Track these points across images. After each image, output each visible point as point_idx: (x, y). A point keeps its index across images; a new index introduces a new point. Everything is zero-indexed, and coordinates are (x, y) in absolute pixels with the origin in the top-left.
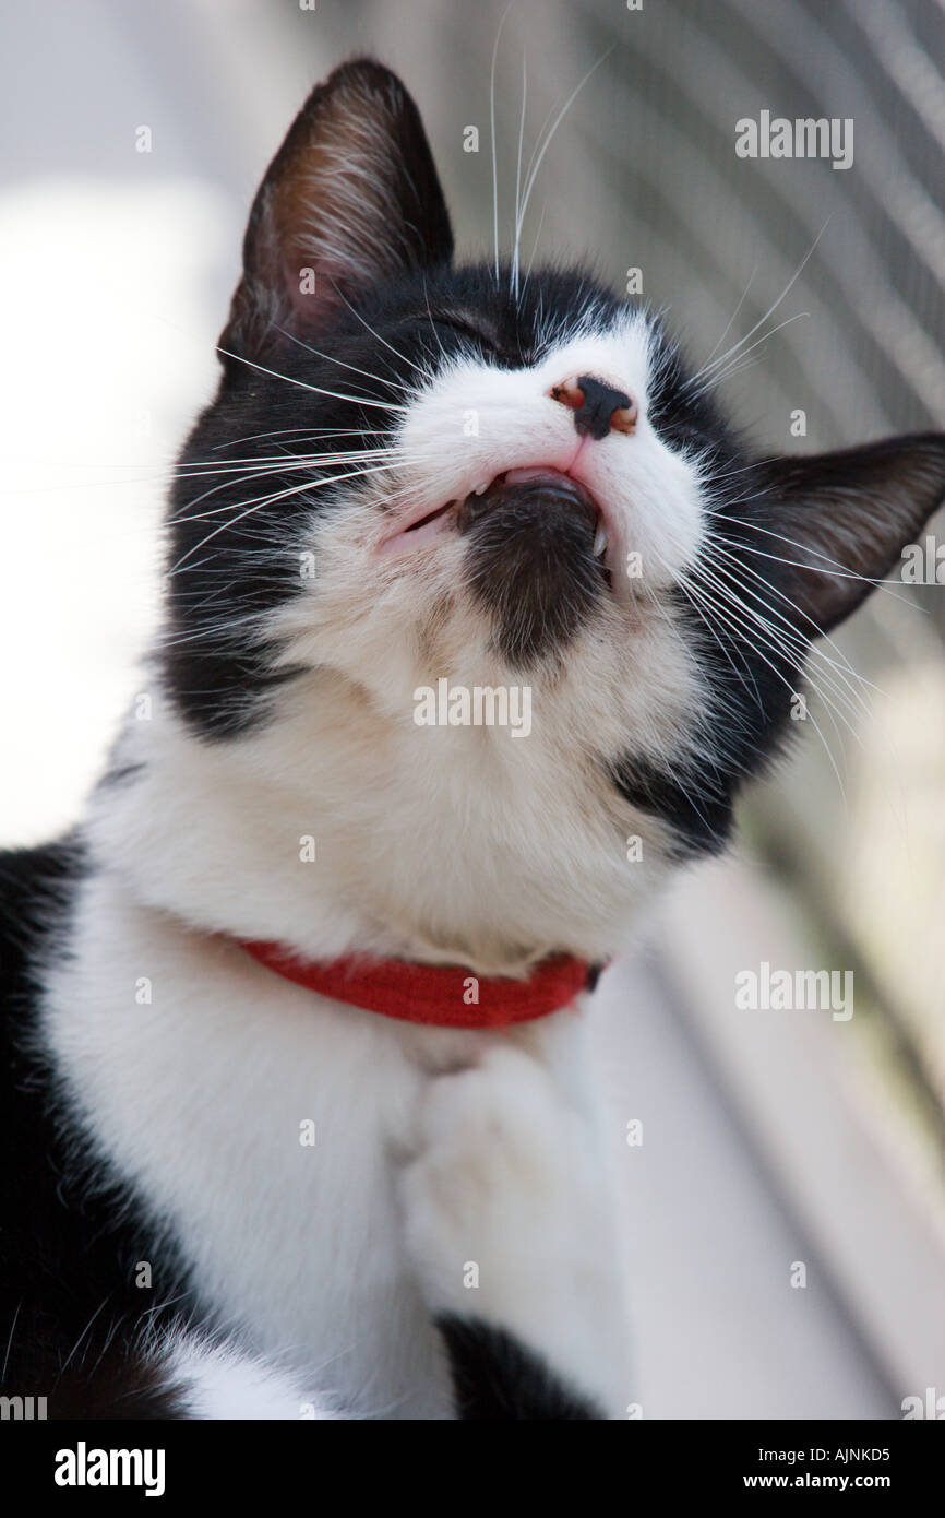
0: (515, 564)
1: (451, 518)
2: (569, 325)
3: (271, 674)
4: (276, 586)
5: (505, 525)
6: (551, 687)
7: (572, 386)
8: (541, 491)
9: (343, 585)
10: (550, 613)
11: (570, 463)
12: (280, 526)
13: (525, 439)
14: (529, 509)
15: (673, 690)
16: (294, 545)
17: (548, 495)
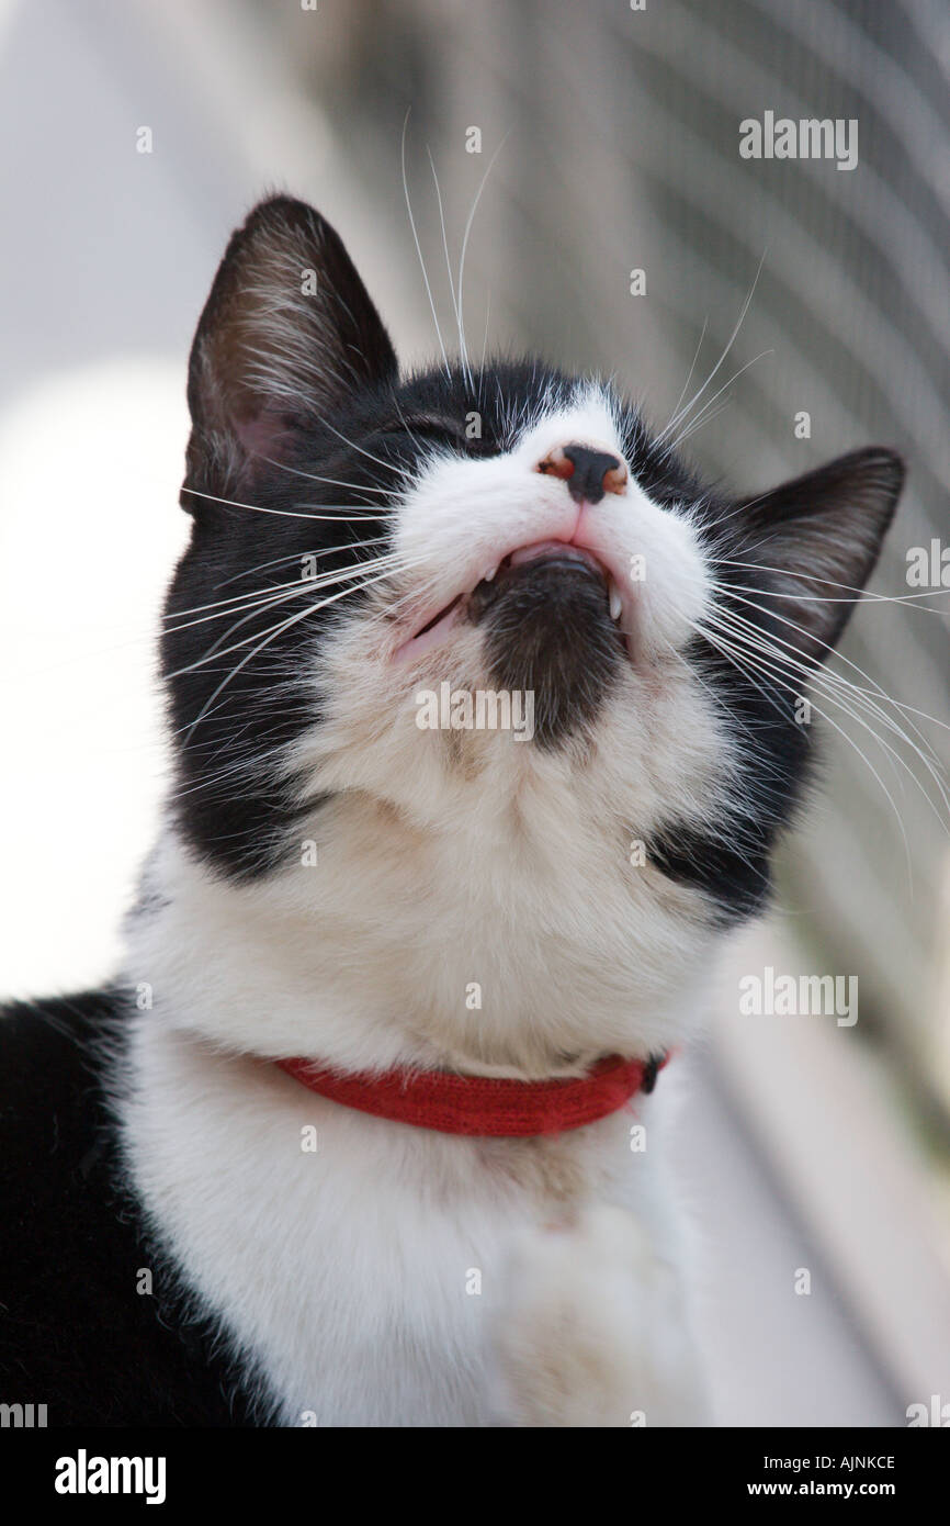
0: (537, 642)
1: (460, 613)
2: (532, 409)
3: (298, 807)
4: (295, 717)
5: (520, 605)
6: (582, 765)
7: (558, 457)
8: (547, 566)
9: (363, 702)
10: (575, 689)
11: (572, 532)
12: (289, 658)
13: (524, 517)
14: (539, 585)
15: (700, 749)
16: (307, 673)
17: (557, 568)
